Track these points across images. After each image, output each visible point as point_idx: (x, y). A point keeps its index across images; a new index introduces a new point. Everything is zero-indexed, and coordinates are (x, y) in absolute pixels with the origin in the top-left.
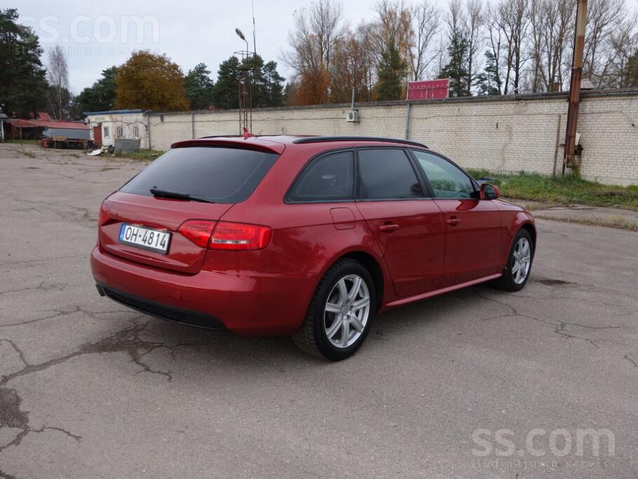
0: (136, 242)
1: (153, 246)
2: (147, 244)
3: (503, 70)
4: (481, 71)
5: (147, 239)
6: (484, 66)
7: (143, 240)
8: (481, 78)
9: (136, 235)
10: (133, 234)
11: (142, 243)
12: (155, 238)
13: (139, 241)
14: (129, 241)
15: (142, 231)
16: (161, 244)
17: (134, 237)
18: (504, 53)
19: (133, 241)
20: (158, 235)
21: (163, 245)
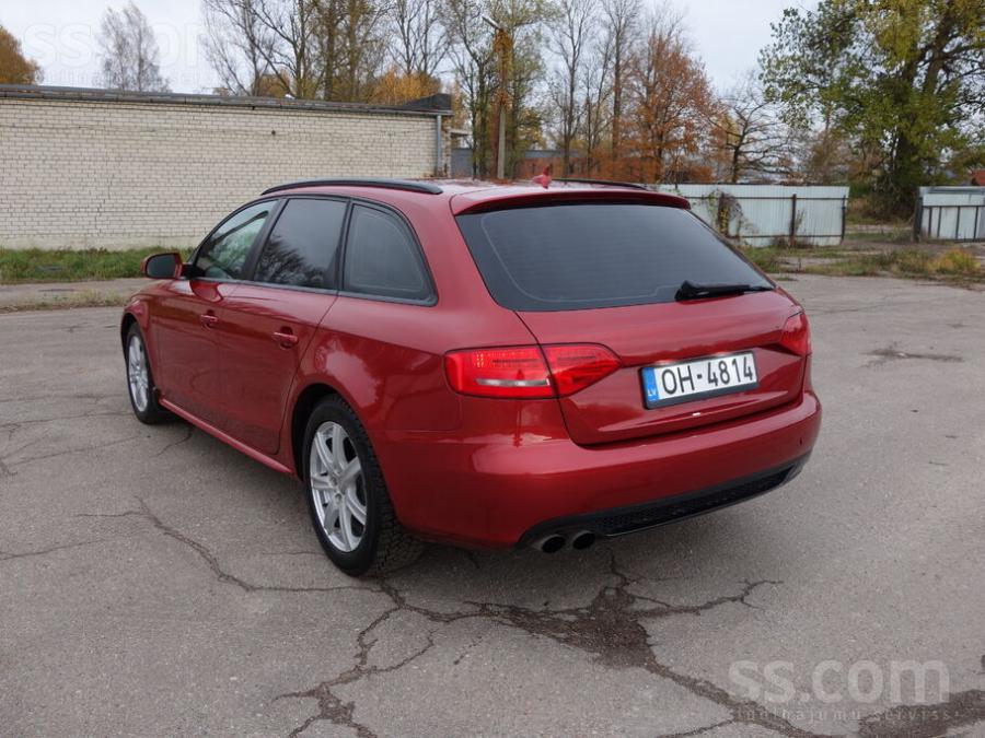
0: (697, 391)
1: (734, 383)
2: (721, 385)
5: (718, 376)
7: (710, 381)
9: (690, 378)
10: (682, 380)
11: (712, 387)
12: (731, 370)
13: (703, 386)
14: (678, 393)
15: (699, 367)
16: (746, 375)
17: (687, 384)
19: (688, 391)
20: (734, 362)
21: (750, 375)
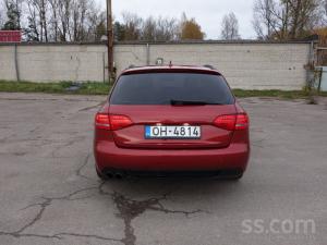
0: (168, 136)
2: (180, 136)
3: (39, 28)
4: (26, 27)
5: (179, 132)
6: (28, 24)
8: (27, 31)
9: (166, 131)
11: (175, 135)
12: (187, 131)
15: (172, 128)
16: (194, 134)
17: (163, 133)
18: (38, 18)
20: (189, 128)
21: (197, 134)
